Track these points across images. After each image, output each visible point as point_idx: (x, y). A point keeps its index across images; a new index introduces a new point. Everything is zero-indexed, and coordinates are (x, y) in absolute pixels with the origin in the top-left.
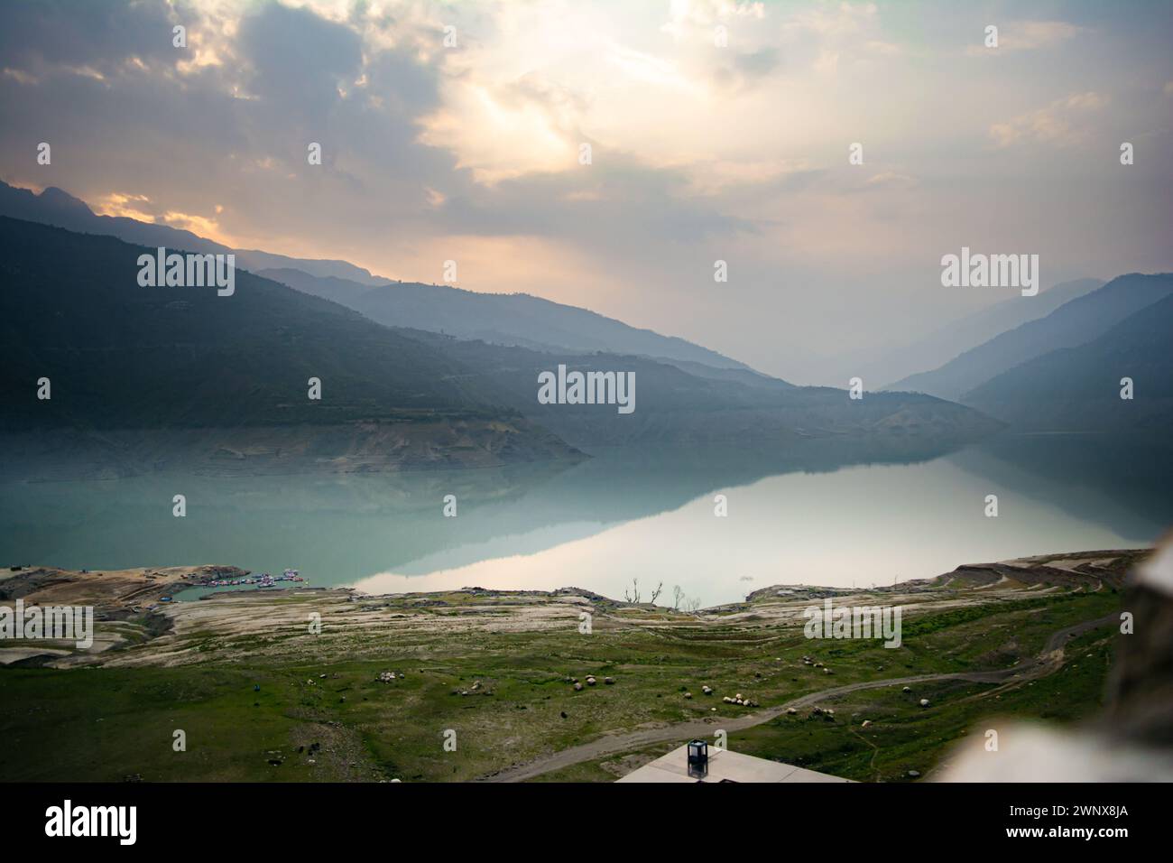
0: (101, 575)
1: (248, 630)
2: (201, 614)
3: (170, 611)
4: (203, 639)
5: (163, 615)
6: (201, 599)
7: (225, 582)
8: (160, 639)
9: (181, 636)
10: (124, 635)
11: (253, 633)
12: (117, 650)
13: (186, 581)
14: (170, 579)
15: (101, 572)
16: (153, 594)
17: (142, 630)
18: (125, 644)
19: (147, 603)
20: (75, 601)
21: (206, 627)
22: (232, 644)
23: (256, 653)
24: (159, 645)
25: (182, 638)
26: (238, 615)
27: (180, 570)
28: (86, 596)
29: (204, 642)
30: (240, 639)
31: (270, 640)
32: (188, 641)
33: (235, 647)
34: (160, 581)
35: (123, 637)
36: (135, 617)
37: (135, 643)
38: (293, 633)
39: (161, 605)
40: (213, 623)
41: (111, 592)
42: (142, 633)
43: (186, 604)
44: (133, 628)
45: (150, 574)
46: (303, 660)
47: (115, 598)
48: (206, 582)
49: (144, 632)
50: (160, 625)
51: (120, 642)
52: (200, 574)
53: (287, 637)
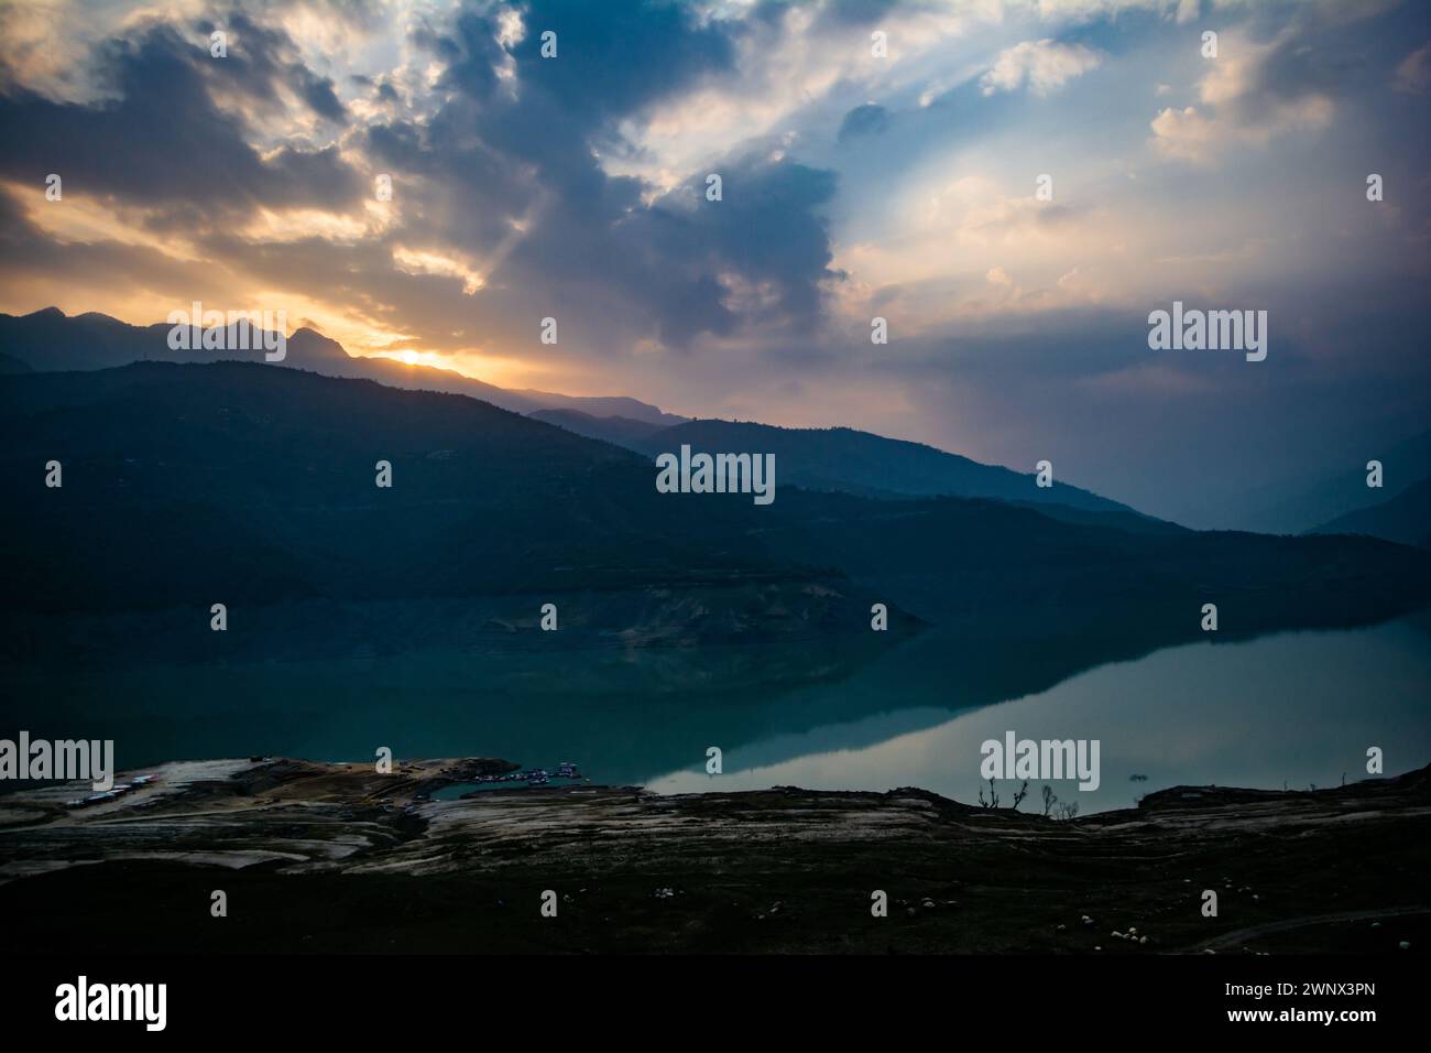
0: (350, 768)
1: (511, 835)
2: (461, 814)
3: (426, 811)
4: (458, 845)
5: (418, 815)
6: (463, 798)
7: (490, 778)
8: (410, 844)
9: (435, 840)
10: (371, 838)
11: (517, 838)
12: (360, 855)
13: (446, 776)
14: (428, 774)
15: (351, 764)
16: (409, 791)
17: (390, 833)
18: (370, 849)
19: (402, 802)
20: (322, 797)
21: (463, 831)
22: (490, 851)
23: (516, 862)
24: (408, 850)
25: (435, 842)
26: (503, 817)
27: (438, 763)
28: (331, 792)
29: (458, 848)
30: (500, 845)
31: (535, 846)
32: (440, 846)
33: (493, 854)
34: (416, 776)
35: (368, 840)
36: (386, 818)
37: (381, 848)
38: (563, 839)
39: (417, 803)
40: (473, 826)
41: (361, 788)
42: (391, 837)
43: (445, 804)
44: (382, 830)
45: (406, 767)
46: (570, 872)
47: (366, 795)
48: (469, 778)
49: (394, 835)
50: (412, 826)
51: (365, 846)
52: (463, 769)
53: (556, 843)
